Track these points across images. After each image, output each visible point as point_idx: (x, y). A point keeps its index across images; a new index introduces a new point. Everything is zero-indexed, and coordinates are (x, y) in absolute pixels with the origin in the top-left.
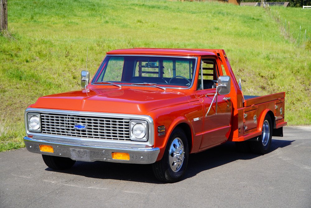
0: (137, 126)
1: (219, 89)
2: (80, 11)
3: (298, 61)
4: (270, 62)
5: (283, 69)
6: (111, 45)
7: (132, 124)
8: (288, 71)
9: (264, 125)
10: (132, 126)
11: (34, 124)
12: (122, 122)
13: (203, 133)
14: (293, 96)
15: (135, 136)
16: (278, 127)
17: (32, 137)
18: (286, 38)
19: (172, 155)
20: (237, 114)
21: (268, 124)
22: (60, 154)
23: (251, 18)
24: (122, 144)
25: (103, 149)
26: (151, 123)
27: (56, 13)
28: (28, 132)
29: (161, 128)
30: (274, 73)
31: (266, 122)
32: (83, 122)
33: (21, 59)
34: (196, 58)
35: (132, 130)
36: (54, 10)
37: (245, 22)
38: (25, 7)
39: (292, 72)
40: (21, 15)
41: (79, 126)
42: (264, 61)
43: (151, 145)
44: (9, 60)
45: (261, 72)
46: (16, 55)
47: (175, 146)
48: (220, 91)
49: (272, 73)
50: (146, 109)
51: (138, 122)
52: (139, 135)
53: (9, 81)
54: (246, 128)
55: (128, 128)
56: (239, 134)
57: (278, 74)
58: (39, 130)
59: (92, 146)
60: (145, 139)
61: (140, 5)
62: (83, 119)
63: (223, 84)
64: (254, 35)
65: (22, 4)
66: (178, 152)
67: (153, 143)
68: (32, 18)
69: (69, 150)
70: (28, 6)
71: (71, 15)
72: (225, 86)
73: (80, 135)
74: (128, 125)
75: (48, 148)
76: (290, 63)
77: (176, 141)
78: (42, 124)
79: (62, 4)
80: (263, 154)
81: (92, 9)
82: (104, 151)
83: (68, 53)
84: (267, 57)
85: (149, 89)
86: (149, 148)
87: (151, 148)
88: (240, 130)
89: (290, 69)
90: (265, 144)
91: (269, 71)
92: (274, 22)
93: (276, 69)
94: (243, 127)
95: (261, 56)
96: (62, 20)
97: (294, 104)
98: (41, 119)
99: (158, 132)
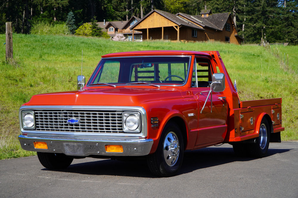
0: (130, 118)
1: (213, 87)
2: (87, 52)
3: (296, 83)
4: (269, 85)
5: (282, 90)
6: (114, 72)
7: (125, 116)
8: (287, 92)
9: (261, 129)
10: (125, 118)
11: (28, 121)
12: (115, 114)
13: (198, 130)
14: (292, 115)
15: (128, 128)
16: (275, 131)
17: (27, 134)
18: (285, 71)
19: (167, 148)
20: (233, 115)
21: (265, 128)
22: (54, 150)
23: (251, 55)
24: (115, 136)
25: (96, 143)
26: (144, 115)
27: (64, 54)
28: (22, 130)
29: (154, 119)
30: (273, 94)
31: (263, 125)
32: (76, 116)
33: (26, 83)
34: (190, 57)
35: (125, 122)
36: (62, 51)
37: (246, 58)
38: (34, 48)
39: (291, 93)
40: (30, 55)
41: (72, 121)
42: (263, 83)
43: (144, 137)
44: (13, 84)
45: (260, 94)
46: (21, 80)
47: (169, 140)
48: (214, 89)
49: (271, 94)
50: (139, 101)
51: (131, 114)
52: (131, 126)
53: (14, 103)
54: (243, 129)
55: (121, 120)
56: (235, 134)
57: (276, 95)
58: (33, 127)
59: (86, 140)
60: (138, 130)
61: (145, 46)
62: (76, 113)
63: (217, 81)
64: (255, 69)
65: (32, 45)
66: (172, 146)
67: (146, 134)
68: (41, 57)
69: (62, 145)
70: (37, 47)
71: (78, 55)
72: (220, 83)
73: (74, 130)
74: (121, 117)
75: (42, 145)
76: (288, 85)
77: (170, 135)
78: (36, 121)
79: (70, 46)
80: (261, 157)
81: (99, 49)
82: (97, 144)
83: (71, 78)
84: (266, 80)
85: (143, 87)
86: (142, 139)
87: (145, 139)
88: (236, 131)
89: (288, 90)
90: (262, 148)
91: (268, 92)
92: (273, 58)
93: (275, 90)
94: (240, 128)
95: (260, 79)
96: (69, 59)
97: (293, 122)
98: (35, 116)
99: (151, 123)
